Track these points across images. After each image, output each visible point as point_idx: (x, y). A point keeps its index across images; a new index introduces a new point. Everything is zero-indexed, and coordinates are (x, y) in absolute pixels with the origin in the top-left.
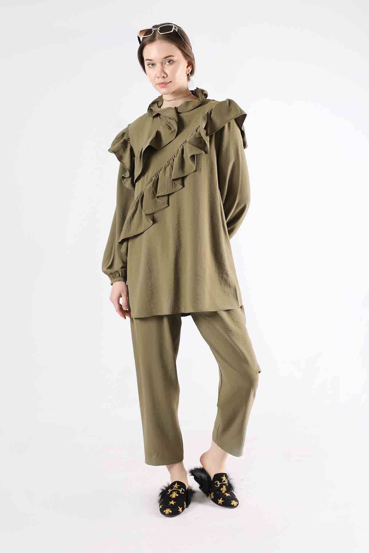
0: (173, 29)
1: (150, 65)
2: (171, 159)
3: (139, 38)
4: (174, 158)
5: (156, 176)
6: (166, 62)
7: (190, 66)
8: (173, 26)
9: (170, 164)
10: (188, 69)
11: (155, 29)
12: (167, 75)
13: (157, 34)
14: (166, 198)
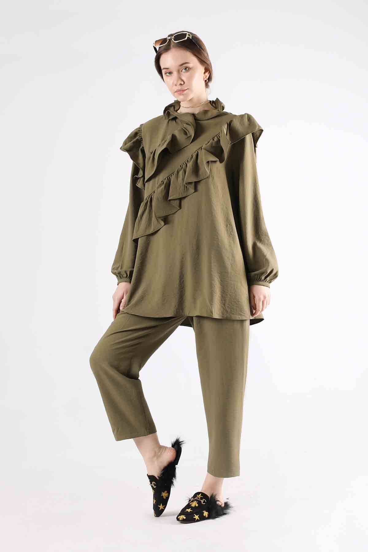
0: (187, 36)
1: (168, 74)
2: (184, 164)
3: (156, 48)
4: (187, 163)
5: (168, 179)
6: (183, 69)
7: (207, 72)
8: (186, 34)
9: (183, 169)
10: (205, 75)
11: (169, 38)
12: (184, 83)
13: (172, 42)
14: (178, 202)
